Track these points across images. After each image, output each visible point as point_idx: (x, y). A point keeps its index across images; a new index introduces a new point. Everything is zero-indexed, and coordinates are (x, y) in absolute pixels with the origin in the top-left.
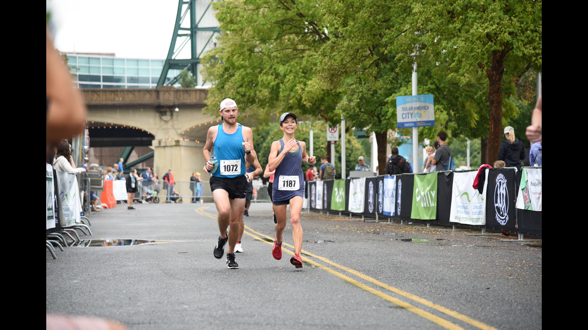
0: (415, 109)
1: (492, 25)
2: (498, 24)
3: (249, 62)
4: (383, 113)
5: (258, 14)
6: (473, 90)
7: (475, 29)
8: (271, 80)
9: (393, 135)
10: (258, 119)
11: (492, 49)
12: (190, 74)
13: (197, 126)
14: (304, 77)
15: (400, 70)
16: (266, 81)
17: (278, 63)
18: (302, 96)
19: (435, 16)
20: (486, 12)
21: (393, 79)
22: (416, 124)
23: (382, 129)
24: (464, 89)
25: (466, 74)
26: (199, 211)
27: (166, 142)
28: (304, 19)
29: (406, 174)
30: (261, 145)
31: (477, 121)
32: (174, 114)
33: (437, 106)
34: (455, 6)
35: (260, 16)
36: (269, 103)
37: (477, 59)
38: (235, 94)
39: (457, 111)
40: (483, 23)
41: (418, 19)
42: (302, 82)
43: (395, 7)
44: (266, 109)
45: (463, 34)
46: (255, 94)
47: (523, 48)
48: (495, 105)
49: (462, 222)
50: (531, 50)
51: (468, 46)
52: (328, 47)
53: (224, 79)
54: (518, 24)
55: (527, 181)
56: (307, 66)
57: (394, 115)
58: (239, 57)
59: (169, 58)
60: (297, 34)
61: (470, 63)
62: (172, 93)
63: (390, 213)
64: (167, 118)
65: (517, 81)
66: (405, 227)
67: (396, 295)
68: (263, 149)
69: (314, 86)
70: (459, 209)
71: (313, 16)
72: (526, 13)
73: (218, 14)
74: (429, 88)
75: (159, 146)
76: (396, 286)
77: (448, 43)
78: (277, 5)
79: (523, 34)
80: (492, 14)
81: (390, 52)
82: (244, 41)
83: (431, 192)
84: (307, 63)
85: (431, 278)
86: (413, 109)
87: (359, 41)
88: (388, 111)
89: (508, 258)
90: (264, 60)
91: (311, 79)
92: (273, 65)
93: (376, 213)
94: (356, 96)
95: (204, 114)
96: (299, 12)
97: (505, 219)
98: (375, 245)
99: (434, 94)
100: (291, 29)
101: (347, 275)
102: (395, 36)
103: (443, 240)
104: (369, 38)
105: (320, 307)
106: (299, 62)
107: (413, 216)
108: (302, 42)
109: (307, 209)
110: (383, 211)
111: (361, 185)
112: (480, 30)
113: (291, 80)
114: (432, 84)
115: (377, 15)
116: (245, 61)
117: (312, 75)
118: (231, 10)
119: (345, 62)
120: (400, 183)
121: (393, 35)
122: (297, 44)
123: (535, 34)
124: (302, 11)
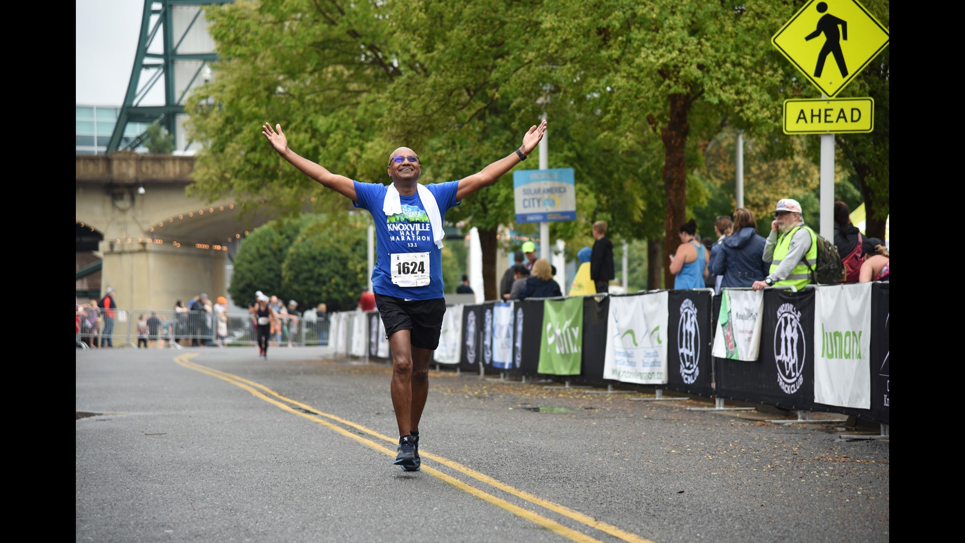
0: (544, 192)
1: (670, 52)
2: (680, 51)
3: (267, 109)
4: (490, 198)
5: (281, 30)
6: (636, 159)
7: (644, 58)
8: (304, 140)
9: (505, 234)
10: (281, 206)
11: (672, 91)
12: (164, 132)
13: (176, 219)
14: (360, 137)
15: (519, 124)
16: (296, 140)
17: (316, 112)
18: (357, 166)
19: (578, 36)
20: (660, 31)
21: (508, 141)
22: (545, 217)
23: (488, 224)
24: (622, 160)
25: (628, 133)
26: (181, 361)
27: (122, 245)
28: (361, 40)
29: (531, 299)
30: (285, 251)
31: (643, 212)
32: (137, 199)
33: (579, 185)
34: (610, 20)
35: (285, 33)
36: (300, 178)
37: (646, 110)
38: (242, 162)
39: (611, 195)
40: (656, 48)
41: (550, 41)
42: (356, 144)
43: (512, 22)
44: (295, 189)
45: (624, 67)
46: (278, 164)
47: (718, 91)
48: (674, 186)
49: (624, 379)
50: (731, 94)
51: (632, 86)
52: (403, 86)
53: (224, 136)
54: (712, 52)
55: (730, 311)
56: (364, 119)
57: (509, 200)
58: (249, 100)
59: (128, 104)
60: (348, 64)
61: (635, 115)
62: (133, 163)
63: (503, 364)
64: (124, 204)
65: (706, 146)
66: (529, 388)
67: (530, 506)
68: (289, 257)
69: (377, 151)
70: (618, 358)
71: (374, 36)
72: (724, 35)
73: (214, 27)
74: (566, 157)
75: (111, 251)
76: (529, 489)
77: (598, 82)
78: (313, 17)
79: (720, 68)
80: (670, 34)
81: (503, 97)
82: (259, 74)
83: (573, 329)
84: (365, 114)
85: (584, 475)
86: (542, 191)
87: (452, 77)
88: (498, 194)
89: (704, 439)
90: (292, 107)
91: (372, 140)
92: (308, 115)
93: (481, 364)
94: (445, 168)
95: (189, 196)
96: (351, 28)
97: (693, 374)
98: (485, 418)
99: (575, 167)
100: (337, 55)
101: (444, 471)
102: (513, 70)
103: (594, 409)
104: (469, 73)
105: (404, 528)
106: (351, 111)
107: (541, 369)
108: (355, 77)
109: (364, 357)
110: (491, 361)
111: (455, 318)
112: (652, 59)
113: (338, 142)
114: (570, 150)
115: (483, 34)
116: (260, 108)
117: (373, 134)
118: (236, 22)
119: (429, 112)
120: (520, 315)
121: (509, 69)
122: (347, 82)
123: (738, 69)
124: (356, 28)
